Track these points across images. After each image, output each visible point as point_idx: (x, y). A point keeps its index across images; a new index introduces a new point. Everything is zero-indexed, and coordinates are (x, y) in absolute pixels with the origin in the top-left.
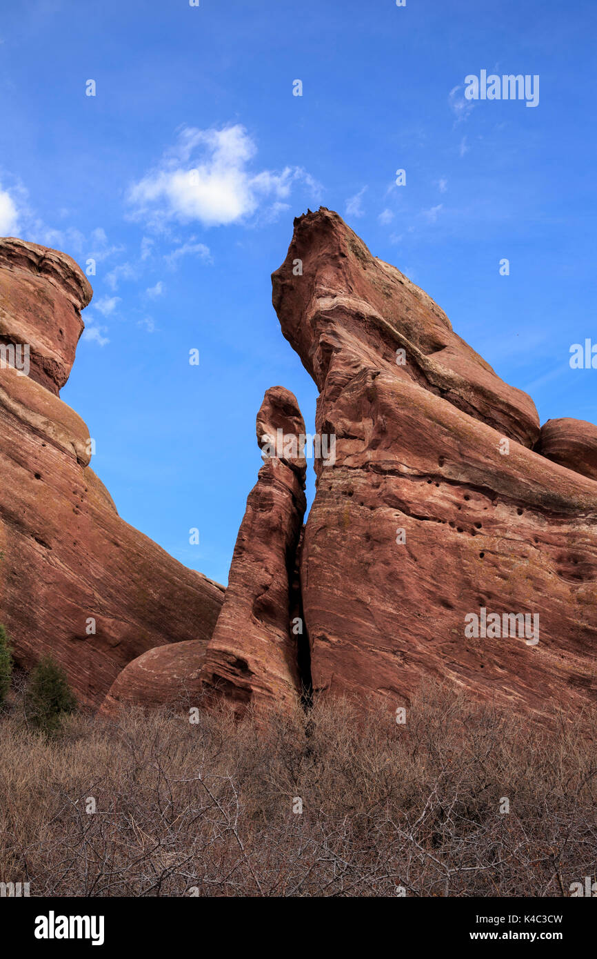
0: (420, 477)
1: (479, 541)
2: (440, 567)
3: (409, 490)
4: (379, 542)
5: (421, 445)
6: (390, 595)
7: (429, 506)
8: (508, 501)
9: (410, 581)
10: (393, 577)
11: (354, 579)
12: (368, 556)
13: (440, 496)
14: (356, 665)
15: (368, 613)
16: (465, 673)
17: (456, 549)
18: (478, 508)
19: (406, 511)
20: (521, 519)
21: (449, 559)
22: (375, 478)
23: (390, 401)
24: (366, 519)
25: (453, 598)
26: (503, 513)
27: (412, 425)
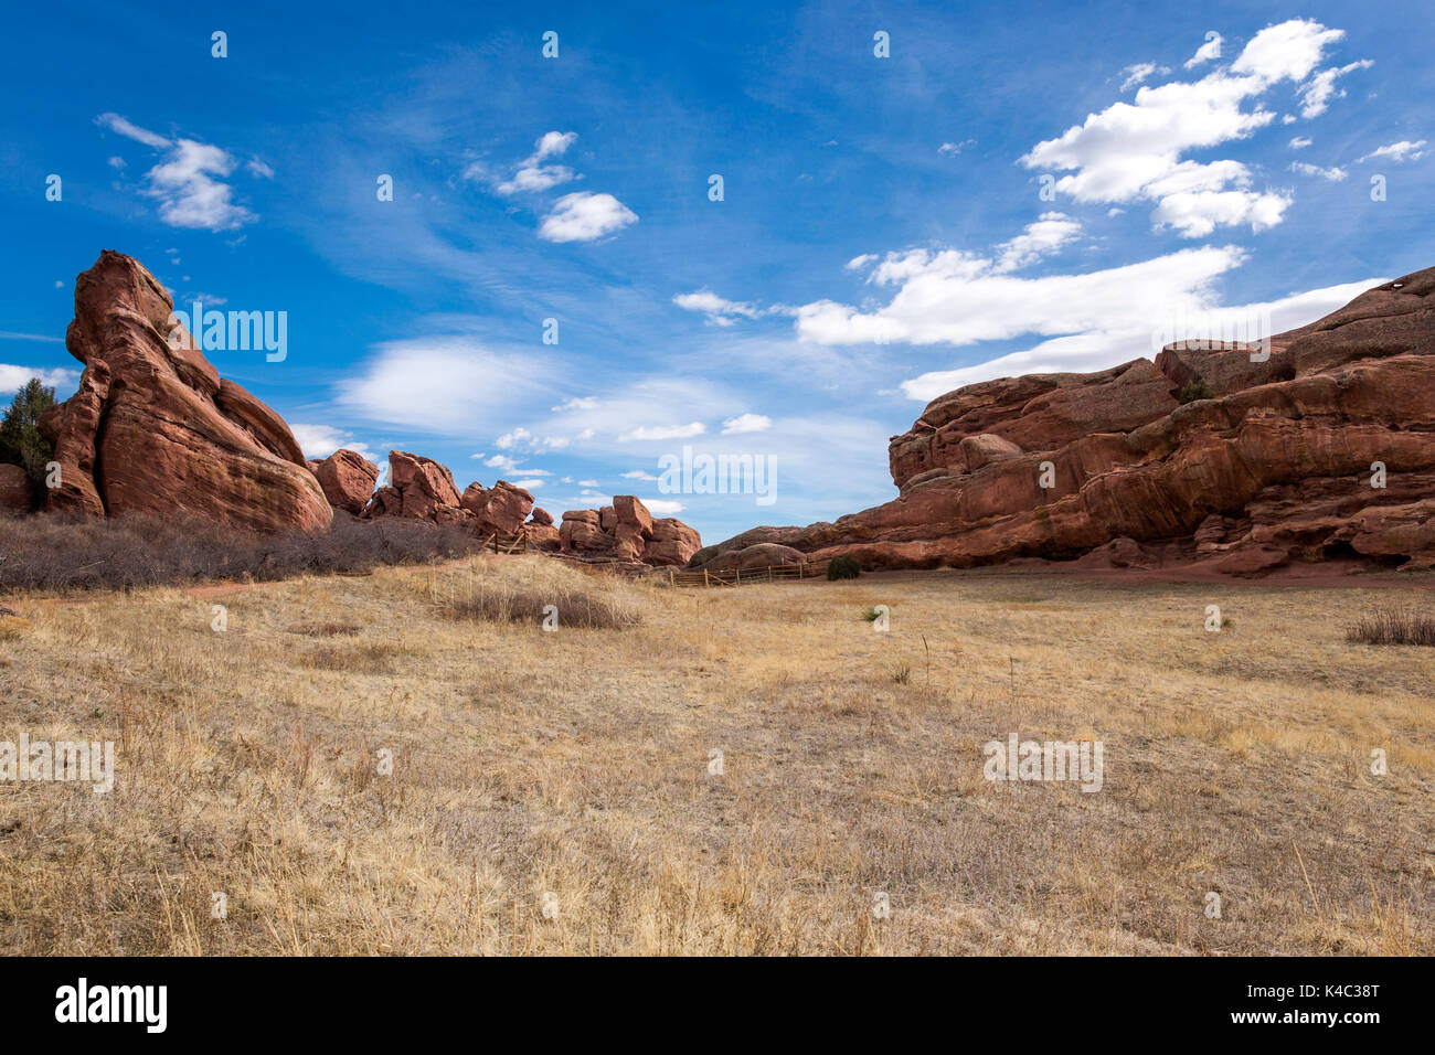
0: (174, 423)
1: (198, 455)
2: (180, 463)
3: (168, 428)
4: (152, 448)
5: (177, 410)
6: (157, 472)
7: (177, 437)
8: (212, 441)
9: (167, 466)
10: (159, 464)
11: (139, 462)
12: (146, 453)
13: (182, 433)
14: (136, 496)
15: (143, 475)
16: (186, 504)
17: (188, 457)
18: (198, 441)
19: (166, 437)
20: (217, 450)
21: (184, 460)
22: (151, 418)
23: (164, 387)
24: (146, 436)
25: (184, 475)
26: (209, 445)
27: (173, 401)
